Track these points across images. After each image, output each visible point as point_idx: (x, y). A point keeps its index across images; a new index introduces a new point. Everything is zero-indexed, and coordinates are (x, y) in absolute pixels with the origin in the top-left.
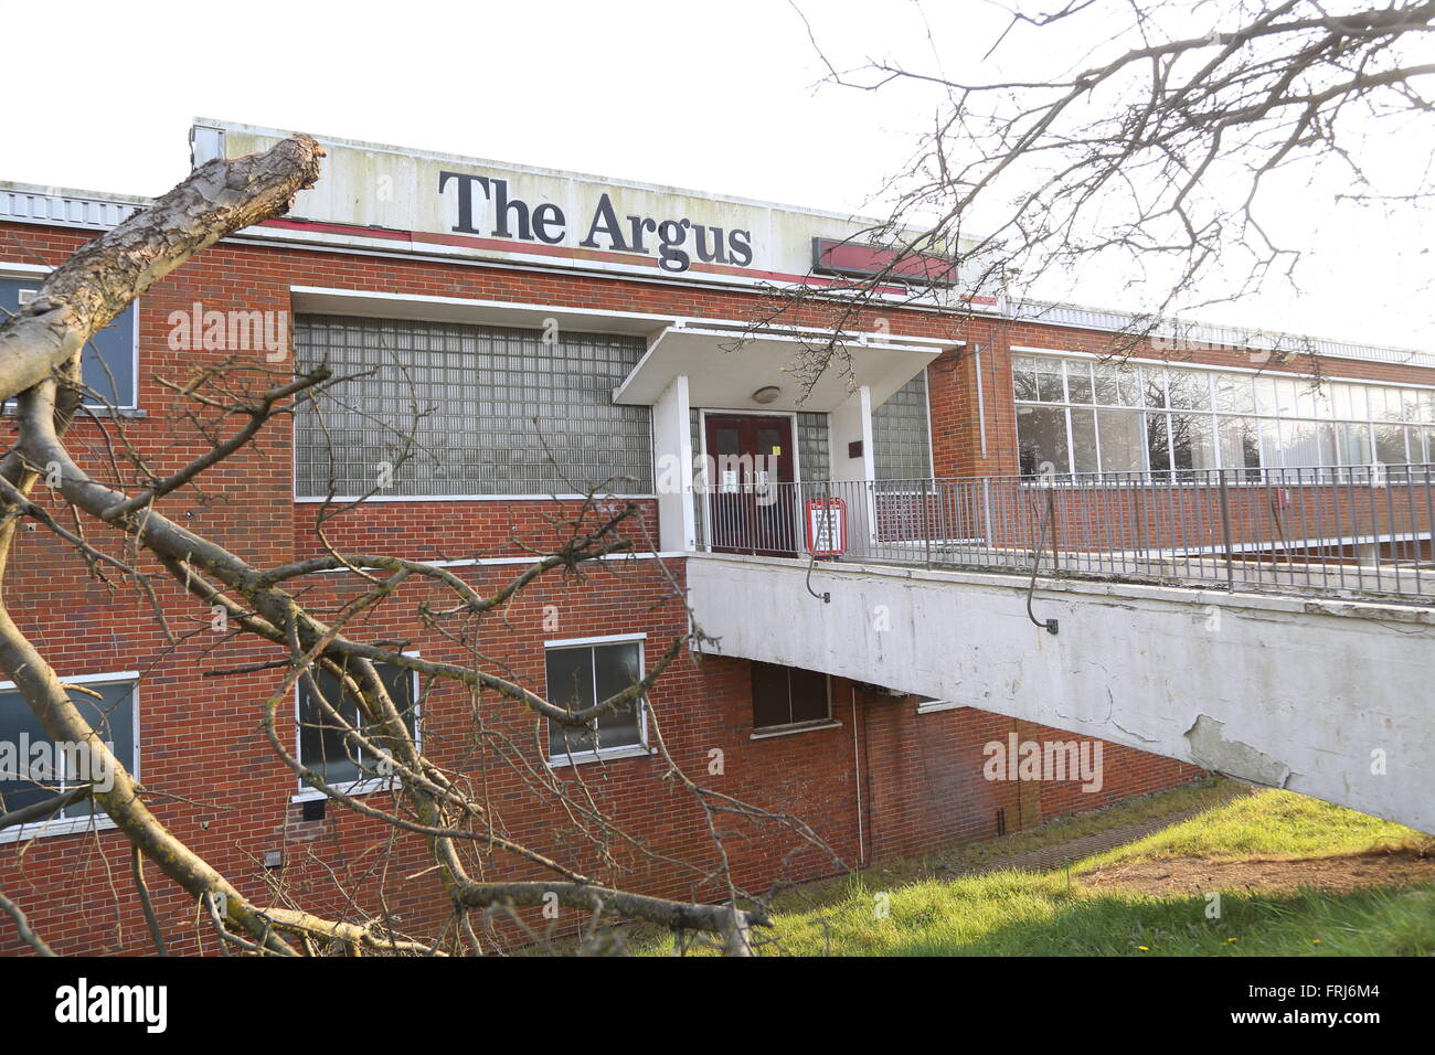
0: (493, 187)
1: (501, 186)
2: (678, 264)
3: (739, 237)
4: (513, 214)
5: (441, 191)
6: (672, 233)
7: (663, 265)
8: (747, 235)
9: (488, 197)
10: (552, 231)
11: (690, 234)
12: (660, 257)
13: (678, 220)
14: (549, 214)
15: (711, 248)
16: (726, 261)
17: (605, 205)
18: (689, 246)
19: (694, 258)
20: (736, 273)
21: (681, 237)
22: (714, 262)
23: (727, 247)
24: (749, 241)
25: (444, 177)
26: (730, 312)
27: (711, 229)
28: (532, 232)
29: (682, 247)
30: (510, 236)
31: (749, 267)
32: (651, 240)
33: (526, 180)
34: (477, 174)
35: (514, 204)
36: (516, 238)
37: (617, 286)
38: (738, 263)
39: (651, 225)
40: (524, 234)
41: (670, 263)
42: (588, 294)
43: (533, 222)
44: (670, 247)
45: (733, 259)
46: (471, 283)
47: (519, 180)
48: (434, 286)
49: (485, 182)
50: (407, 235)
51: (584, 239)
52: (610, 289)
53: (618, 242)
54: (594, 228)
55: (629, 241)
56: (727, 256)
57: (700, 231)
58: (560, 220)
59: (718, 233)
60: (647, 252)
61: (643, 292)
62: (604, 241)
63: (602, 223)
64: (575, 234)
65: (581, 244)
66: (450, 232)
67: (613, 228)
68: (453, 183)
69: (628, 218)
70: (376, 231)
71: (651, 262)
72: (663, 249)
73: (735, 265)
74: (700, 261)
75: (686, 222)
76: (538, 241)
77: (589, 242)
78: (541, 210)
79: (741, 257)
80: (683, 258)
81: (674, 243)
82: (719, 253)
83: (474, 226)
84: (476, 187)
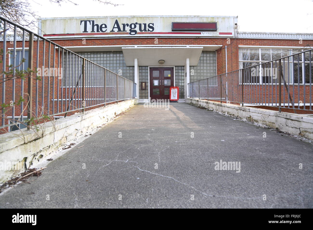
0: (91, 22)
1: (93, 22)
2: (134, 33)
3: (151, 25)
4: (96, 27)
5: (81, 25)
6: (133, 26)
7: (130, 34)
8: (153, 24)
9: (90, 24)
10: (104, 29)
11: (138, 26)
12: (129, 32)
13: (134, 23)
14: (104, 26)
15: (143, 28)
16: (147, 31)
17: (117, 22)
18: (137, 29)
19: (138, 31)
20: (149, 33)
21: (135, 27)
22: (143, 32)
23: (147, 28)
24: (153, 25)
25: (81, 21)
26: (149, 43)
27: (143, 24)
28: (99, 30)
29: (135, 29)
30: (95, 32)
31: (153, 32)
32: (128, 29)
33: (98, 19)
34: (88, 20)
35: (96, 25)
36: (96, 32)
38: (150, 31)
39: (128, 25)
40: (98, 31)
41: (132, 33)
42: (113, 42)
43: (100, 28)
44: (132, 29)
45: (149, 30)
46: (88, 43)
47: (97, 20)
48: (80, 44)
49: (90, 21)
50: (73, 34)
51: (111, 30)
53: (119, 30)
54: (114, 28)
55: (122, 29)
56: (147, 30)
57: (140, 25)
58: (106, 27)
59: (145, 25)
60: (126, 31)
61: (127, 40)
62: (116, 30)
63: (116, 26)
64: (109, 29)
65: (110, 31)
66: (82, 33)
67: (118, 27)
68: (83, 23)
69: (122, 24)
70: (68, 34)
71: (127, 33)
72: (130, 30)
73: (149, 32)
74: (140, 32)
75: (137, 23)
76: (101, 32)
77: (113, 31)
78: (102, 25)
79: (151, 30)
80: (135, 32)
81: (133, 28)
82: (145, 29)
83: (87, 31)
84: (88, 23)
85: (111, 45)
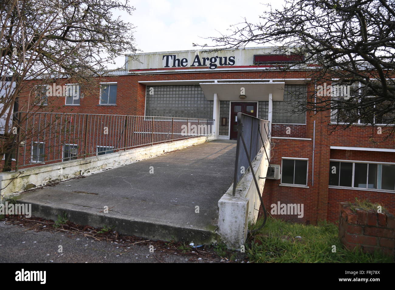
0: (173, 57)
1: (175, 56)
2: (214, 67)
3: (232, 58)
4: (177, 62)
5: (163, 59)
6: (213, 60)
7: (210, 68)
8: (234, 57)
9: (172, 59)
10: (184, 64)
11: (218, 60)
12: (209, 66)
13: (215, 57)
14: (184, 60)
15: (223, 62)
16: (227, 65)
17: (197, 57)
18: (217, 62)
19: (218, 65)
20: (230, 67)
21: (216, 61)
23: (228, 61)
24: (234, 59)
25: (164, 56)
26: (230, 77)
27: (224, 57)
28: (180, 65)
29: (215, 63)
31: (234, 65)
32: (208, 63)
33: (180, 54)
35: (177, 59)
36: (177, 67)
39: (208, 59)
40: (179, 65)
41: (212, 67)
42: (194, 76)
43: (181, 62)
46: (169, 77)
48: (162, 79)
49: (171, 56)
50: (156, 69)
51: (192, 64)
52: (199, 75)
53: (200, 64)
54: (194, 62)
55: (202, 64)
56: (227, 63)
57: (221, 58)
58: (187, 61)
59: (226, 58)
60: (206, 65)
61: (207, 75)
62: (196, 64)
63: (196, 60)
64: (189, 64)
65: (191, 66)
66: (164, 67)
67: (199, 62)
68: (165, 58)
69: (202, 58)
70: (151, 69)
71: (207, 68)
72: (211, 64)
73: (230, 65)
74: (220, 66)
75: (217, 57)
76: (181, 67)
77: (193, 65)
78: (183, 60)
79: (232, 63)
80: (215, 65)
81: (214, 62)
82: (225, 63)
83: (169, 66)
84: (170, 57)
85: (192, 79)
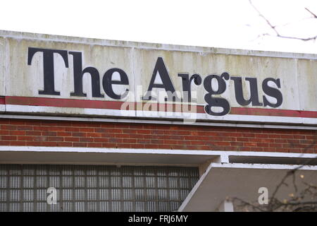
0: (71, 58)
1: (78, 57)
2: (221, 109)
3: (271, 84)
4: (87, 79)
5: (29, 63)
6: (215, 85)
7: (208, 110)
8: (278, 82)
9: (67, 66)
10: (117, 89)
11: (230, 84)
12: (205, 104)
13: (219, 73)
14: (116, 76)
15: (247, 94)
16: (261, 104)
17: (160, 67)
18: (229, 95)
19: (234, 103)
20: (270, 113)
21: (222, 88)
22: (250, 105)
23: (261, 93)
24: (279, 86)
25: (32, 52)
27: (247, 79)
28: (102, 91)
29: (223, 96)
30: (85, 95)
31: (281, 107)
32: (198, 92)
33: (97, 50)
34: (58, 48)
35: (88, 70)
36: (90, 97)
37: (172, 129)
38: (271, 105)
39: (197, 79)
40: (96, 92)
41: (214, 109)
43: (103, 83)
44: (213, 96)
45: (266, 102)
46: (55, 134)
47: (92, 51)
49: (64, 54)
50: (1, 99)
52: (166, 132)
54: (152, 85)
56: (261, 100)
57: (238, 82)
58: (125, 80)
59: (253, 82)
63: (158, 80)
66: (36, 94)
67: (168, 85)
68: (39, 58)
69: (179, 75)
71: (199, 109)
72: (208, 98)
73: (268, 107)
74: (238, 106)
75: (226, 75)
76: (107, 98)
78: (109, 73)
79: (273, 100)
80: (224, 104)
81: (217, 93)
82: (254, 98)
83: (56, 89)
84: (58, 58)
